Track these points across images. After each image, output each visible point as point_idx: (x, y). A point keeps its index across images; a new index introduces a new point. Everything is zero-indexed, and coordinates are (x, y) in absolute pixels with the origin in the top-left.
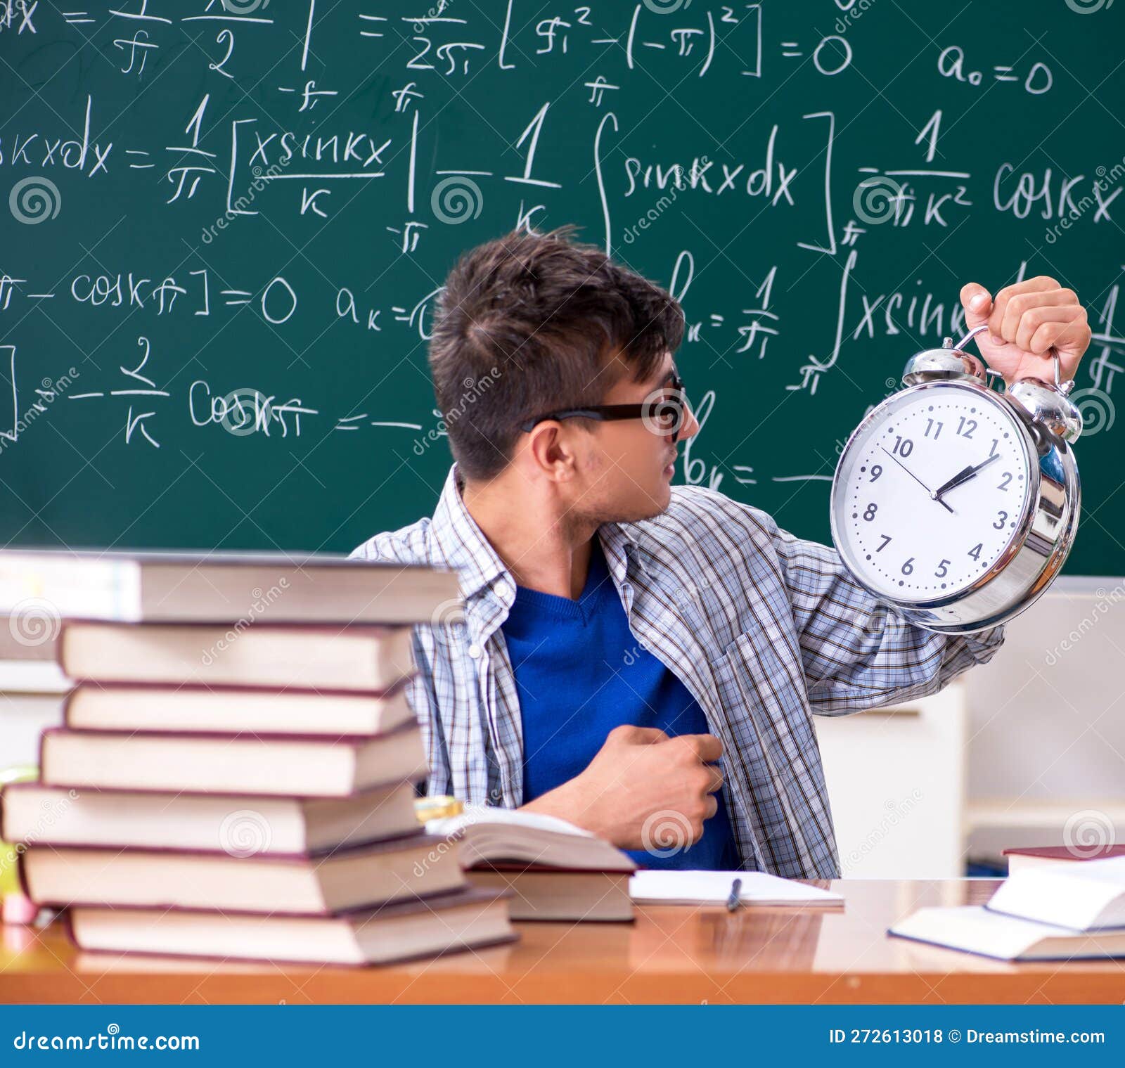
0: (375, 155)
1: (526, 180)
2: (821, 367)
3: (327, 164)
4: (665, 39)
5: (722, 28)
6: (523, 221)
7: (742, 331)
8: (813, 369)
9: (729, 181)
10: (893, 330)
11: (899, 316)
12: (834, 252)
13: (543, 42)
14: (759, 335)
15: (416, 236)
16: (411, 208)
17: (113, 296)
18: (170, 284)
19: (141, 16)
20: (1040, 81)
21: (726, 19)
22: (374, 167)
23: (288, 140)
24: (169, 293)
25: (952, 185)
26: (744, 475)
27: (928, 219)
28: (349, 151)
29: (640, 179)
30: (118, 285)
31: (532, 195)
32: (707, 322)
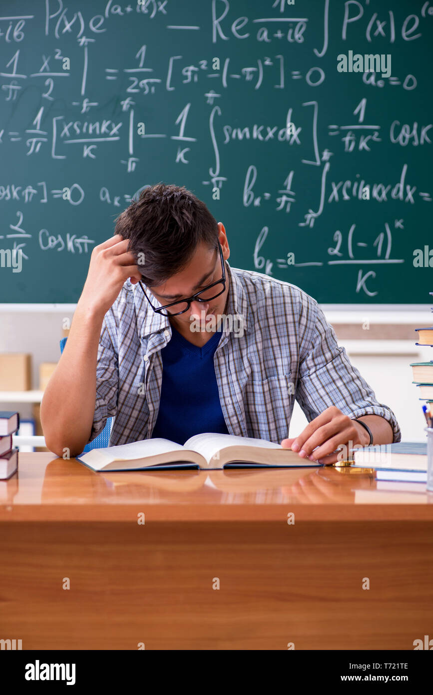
0: (115, 130)
1: (181, 137)
2: (315, 215)
3: (94, 135)
4: (240, 73)
5: (265, 66)
6: (180, 156)
7: (278, 200)
8: (311, 217)
9: (271, 134)
10: (346, 197)
11: (349, 191)
12: (318, 163)
13: (186, 78)
14: (287, 202)
15: (134, 165)
16: (131, 151)
17: (6, 195)
18: (30, 190)
19: (14, 75)
20: (410, 83)
21: (268, 63)
22: (114, 135)
23: (78, 126)
24: (29, 193)
25: (371, 132)
26: (282, 264)
27: (361, 147)
28: (104, 129)
29: (231, 135)
30: (8, 191)
31: (183, 144)
32: (263, 197)
